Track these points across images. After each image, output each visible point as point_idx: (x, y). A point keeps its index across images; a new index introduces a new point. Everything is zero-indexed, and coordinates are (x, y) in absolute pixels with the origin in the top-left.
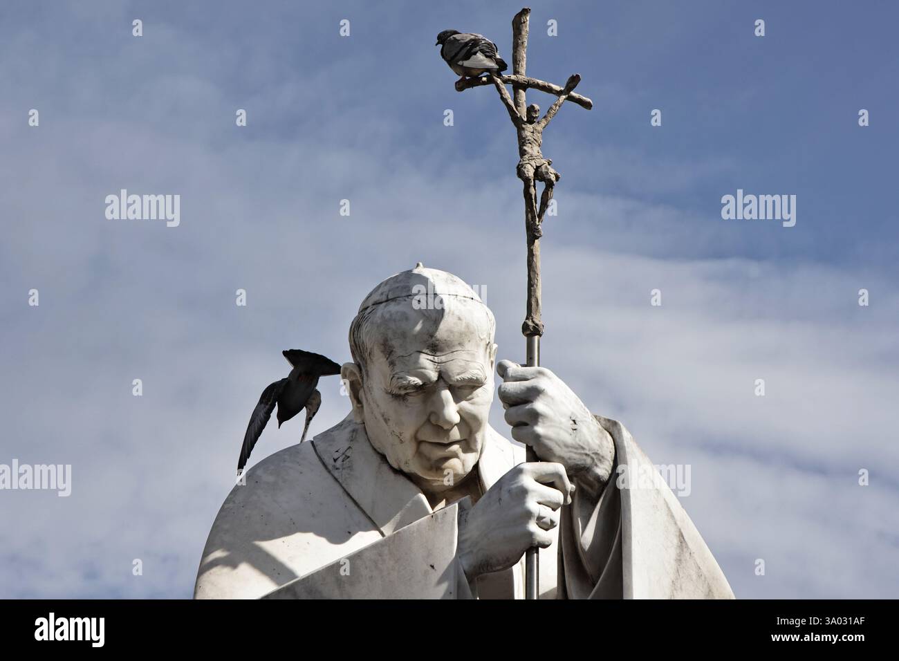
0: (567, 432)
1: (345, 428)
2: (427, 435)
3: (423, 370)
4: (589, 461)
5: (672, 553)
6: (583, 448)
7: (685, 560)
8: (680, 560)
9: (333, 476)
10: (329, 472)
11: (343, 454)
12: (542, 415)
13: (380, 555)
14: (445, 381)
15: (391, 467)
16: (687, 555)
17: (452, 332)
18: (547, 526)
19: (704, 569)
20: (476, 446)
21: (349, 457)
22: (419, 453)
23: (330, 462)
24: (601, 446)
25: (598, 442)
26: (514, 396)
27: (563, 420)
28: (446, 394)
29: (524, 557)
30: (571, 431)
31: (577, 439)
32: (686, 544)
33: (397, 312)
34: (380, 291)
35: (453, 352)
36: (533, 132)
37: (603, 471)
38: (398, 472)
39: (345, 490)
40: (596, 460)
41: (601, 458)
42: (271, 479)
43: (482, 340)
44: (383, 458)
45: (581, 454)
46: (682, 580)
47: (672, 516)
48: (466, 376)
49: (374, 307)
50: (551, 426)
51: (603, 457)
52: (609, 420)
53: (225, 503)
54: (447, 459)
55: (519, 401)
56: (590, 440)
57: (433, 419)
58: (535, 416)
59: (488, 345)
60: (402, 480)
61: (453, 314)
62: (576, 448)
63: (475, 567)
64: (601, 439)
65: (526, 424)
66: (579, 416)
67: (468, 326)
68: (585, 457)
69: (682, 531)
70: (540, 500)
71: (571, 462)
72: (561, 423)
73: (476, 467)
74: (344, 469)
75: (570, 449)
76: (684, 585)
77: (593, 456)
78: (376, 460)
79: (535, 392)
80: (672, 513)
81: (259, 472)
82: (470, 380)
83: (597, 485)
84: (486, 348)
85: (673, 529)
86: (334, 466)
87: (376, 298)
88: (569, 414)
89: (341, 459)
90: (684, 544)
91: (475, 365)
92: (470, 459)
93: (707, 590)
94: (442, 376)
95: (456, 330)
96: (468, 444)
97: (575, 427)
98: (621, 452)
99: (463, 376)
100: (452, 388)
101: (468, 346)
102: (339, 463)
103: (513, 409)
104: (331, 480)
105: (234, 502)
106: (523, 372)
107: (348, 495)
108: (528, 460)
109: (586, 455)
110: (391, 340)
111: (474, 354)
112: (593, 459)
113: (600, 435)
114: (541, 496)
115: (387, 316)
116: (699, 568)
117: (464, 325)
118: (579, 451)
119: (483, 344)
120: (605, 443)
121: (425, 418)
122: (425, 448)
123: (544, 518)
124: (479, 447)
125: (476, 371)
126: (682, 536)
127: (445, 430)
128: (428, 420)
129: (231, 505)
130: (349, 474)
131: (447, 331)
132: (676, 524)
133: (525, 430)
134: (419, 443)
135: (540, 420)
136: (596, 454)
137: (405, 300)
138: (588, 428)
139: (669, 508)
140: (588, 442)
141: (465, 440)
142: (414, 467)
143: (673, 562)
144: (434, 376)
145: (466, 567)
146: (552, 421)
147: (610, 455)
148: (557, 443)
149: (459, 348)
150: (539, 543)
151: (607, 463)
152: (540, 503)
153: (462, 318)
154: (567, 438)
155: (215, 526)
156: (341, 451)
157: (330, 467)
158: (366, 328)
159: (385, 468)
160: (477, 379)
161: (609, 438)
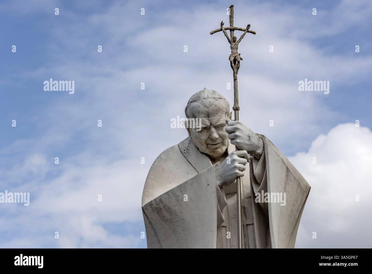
0: (247, 141)
1: (188, 140)
2: (209, 142)
3: (205, 123)
4: (255, 149)
5: (284, 174)
6: (253, 145)
7: (290, 176)
8: (287, 176)
9: (183, 155)
10: (183, 154)
11: (187, 148)
12: (238, 136)
13: (193, 182)
14: (212, 125)
15: (201, 152)
16: (290, 174)
17: (214, 110)
18: (243, 170)
19: (297, 177)
20: (225, 144)
21: (188, 149)
22: (207, 147)
23: (183, 151)
24: (259, 144)
25: (257, 142)
26: (230, 131)
27: (246, 137)
28: (213, 130)
29: (236, 180)
30: (248, 140)
31: (251, 142)
32: (289, 170)
33: (196, 105)
34: (192, 98)
35: (214, 116)
36: (235, 45)
37: (259, 151)
38: (202, 153)
39: (187, 160)
40: (257, 148)
41: (259, 148)
42: (165, 157)
43: (224, 111)
44: (198, 149)
45: (252, 147)
46: (289, 182)
47: (284, 163)
48: (219, 123)
49: (190, 103)
50: (242, 139)
51: (259, 147)
52: (262, 135)
53: (152, 166)
54: (216, 149)
55: (232, 132)
56: (255, 142)
57: (210, 137)
58: (237, 137)
59: (226, 112)
60: (204, 156)
61: (214, 104)
62: (251, 145)
63: (222, 183)
64: (259, 141)
65: (234, 139)
66: (251, 135)
67: (219, 108)
68: (253, 148)
69: (288, 166)
70: (239, 162)
71: (249, 150)
72: (245, 138)
73: (227, 150)
74: (187, 153)
75: (248, 146)
76: (289, 183)
77: (256, 147)
78: (196, 149)
79: (237, 129)
80: (284, 161)
81: (162, 155)
82: (221, 124)
83: (259, 156)
84: (226, 114)
85: (284, 167)
86: (184, 152)
87: (191, 100)
88: (248, 135)
89: (186, 150)
90: (289, 171)
91: (222, 119)
92: (224, 148)
93: (298, 183)
94: (211, 124)
95: (214, 109)
96: (223, 143)
97: (250, 138)
98: (265, 145)
99: (218, 123)
100: (215, 127)
101: (219, 114)
102: (185, 151)
103: (230, 135)
104: (183, 157)
105: (154, 165)
106: (233, 123)
107: (188, 161)
108: (236, 150)
109: (255, 147)
110: (195, 114)
111: (221, 116)
112: (256, 148)
113: (258, 140)
114: (240, 161)
115: (193, 106)
116: (295, 177)
117: (217, 107)
118: (252, 146)
119: (224, 113)
120: (260, 143)
121: (208, 137)
122: (209, 146)
123: (241, 168)
124: (227, 144)
125: (222, 121)
126: (288, 168)
127: (215, 140)
128: (209, 137)
129: (153, 166)
130: (188, 155)
131: (212, 110)
132: (285, 165)
133: (234, 141)
134: (207, 144)
135: (238, 138)
136: (257, 146)
137: (199, 101)
138: (254, 139)
139: (283, 160)
140: (254, 143)
141: (222, 142)
142: (207, 152)
143: (285, 177)
144: (209, 124)
145: (219, 184)
146: (242, 137)
147: (262, 146)
148: (244, 144)
149: (216, 115)
150: (239, 175)
151: (261, 149)
152: (239, 163)
153: (217, 105)
154: (247, 142)
155: (149, 173)
156: (186, 147)
157: (183, 153)
158: (188, 110)
159: (199, 152)
160: (223, 124)
161: (262, 141)
